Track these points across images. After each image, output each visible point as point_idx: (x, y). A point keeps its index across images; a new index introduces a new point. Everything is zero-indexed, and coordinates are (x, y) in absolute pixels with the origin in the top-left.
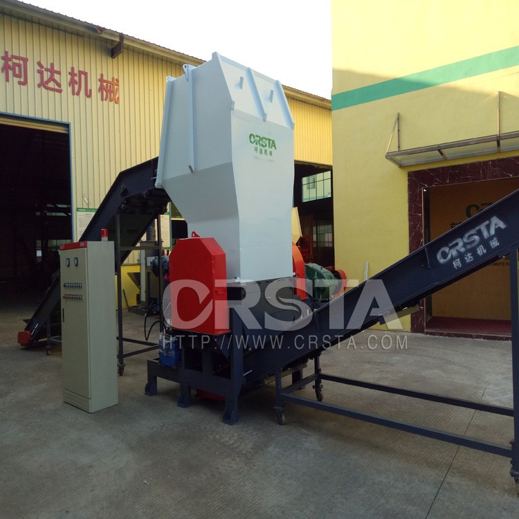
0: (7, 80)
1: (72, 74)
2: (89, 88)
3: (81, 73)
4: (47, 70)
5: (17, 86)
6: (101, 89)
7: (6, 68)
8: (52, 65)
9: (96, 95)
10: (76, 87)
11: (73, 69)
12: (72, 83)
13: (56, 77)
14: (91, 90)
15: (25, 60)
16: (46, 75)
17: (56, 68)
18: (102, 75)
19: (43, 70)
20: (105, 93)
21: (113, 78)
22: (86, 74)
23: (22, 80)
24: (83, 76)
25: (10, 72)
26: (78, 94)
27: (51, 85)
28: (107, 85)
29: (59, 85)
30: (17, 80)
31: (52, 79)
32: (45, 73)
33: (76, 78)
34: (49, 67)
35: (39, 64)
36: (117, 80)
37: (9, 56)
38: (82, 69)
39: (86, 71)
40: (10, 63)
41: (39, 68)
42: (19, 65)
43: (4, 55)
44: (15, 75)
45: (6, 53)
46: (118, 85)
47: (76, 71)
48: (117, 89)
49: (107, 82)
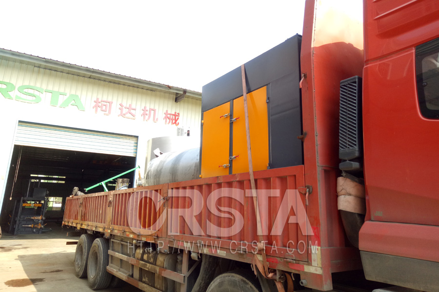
0: (96, 112)
1: (145, 110)
2: (156, 117)
3: (151, 110)
4: (126, 108)
5: (102, 116)
6: (166, 117)
7: (96, 107)
8: (130, 105)
9: (161, 121)
10: (147, 117)
11: (145, 107)
12: (144, 115)
13: (132, 111)
14: (157, 119)
15: (110, 103)
16: (125, 111)
17: (133, 107)
18: (167, 111)
19: (124, 108)
20: (168, 120)
21: (175, 113)
22: (154, 110)
23: (107, 112)
24: (152, 112)
26: (147, 120)
27: (129, 115)
28: (170, 116)
29: (133, 116)
30: (103, 112)
31: (129, 112)
32: (124, 110)
33: (148, 112)
34: (128, 106)
35: (121, 105)
36: (178, 114)
37: (100, 100)
38: (152, 107)
39: (155, 108)
40: (100, 104)
41: (120, 107)
42: (106, 105)
43: (96, 100)
44: (102, 110)
45: (98, 99)
46: (179, 116)
47: (148, 108)
48: (178, 118)
49: (170, 114)
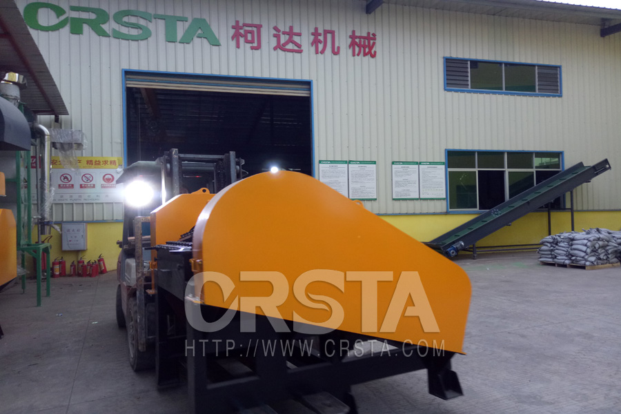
0: (238, 46)
1: (316, 34)
2: (336, 45)
3: (326, 32)
4: (284, 33)
5: (249, 51)
6: (353, 45)
7: (236, 36)
8: (291, 28)
9: (345, 51)
10: (321, 47)
11: (316, 29)
12: (316, 42)
13: (296, 39)
14: (339, 48)
15: (259, 27)
16: (284, 39)
17: (296, 30)
18: (354, 32)
19: (281, 33)
20: (357, 49)
21: (369, 33)
22: (332, 33)
23: (255, 45)
24: (329, 36)
25: (242, 40)
26: (322, 52)
27: (290, 46)
28: (360, 41)
29: (299, 46)
30: (249, 45)
31: (290, 41)
32: (282, 36)
33: (321, 38)
34: (287, 30)
35: (276, 28)
36: (374, 35)
37: (241, 24)
38: (328, 28)
39: (333, 29)
40: (242, 31)
41: (275, 32)
42: (252, 32)
43: (234, 24)
44: (247, 41)
45: (237, 22)
46: (375, 39)
47: (321, 31)
48: (374, 43)
49: (360, 37)
